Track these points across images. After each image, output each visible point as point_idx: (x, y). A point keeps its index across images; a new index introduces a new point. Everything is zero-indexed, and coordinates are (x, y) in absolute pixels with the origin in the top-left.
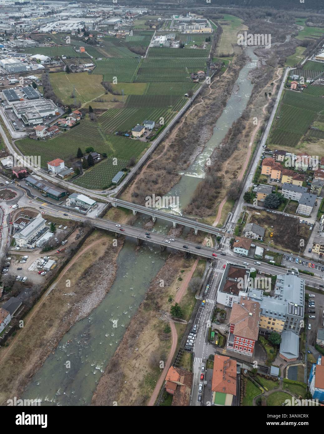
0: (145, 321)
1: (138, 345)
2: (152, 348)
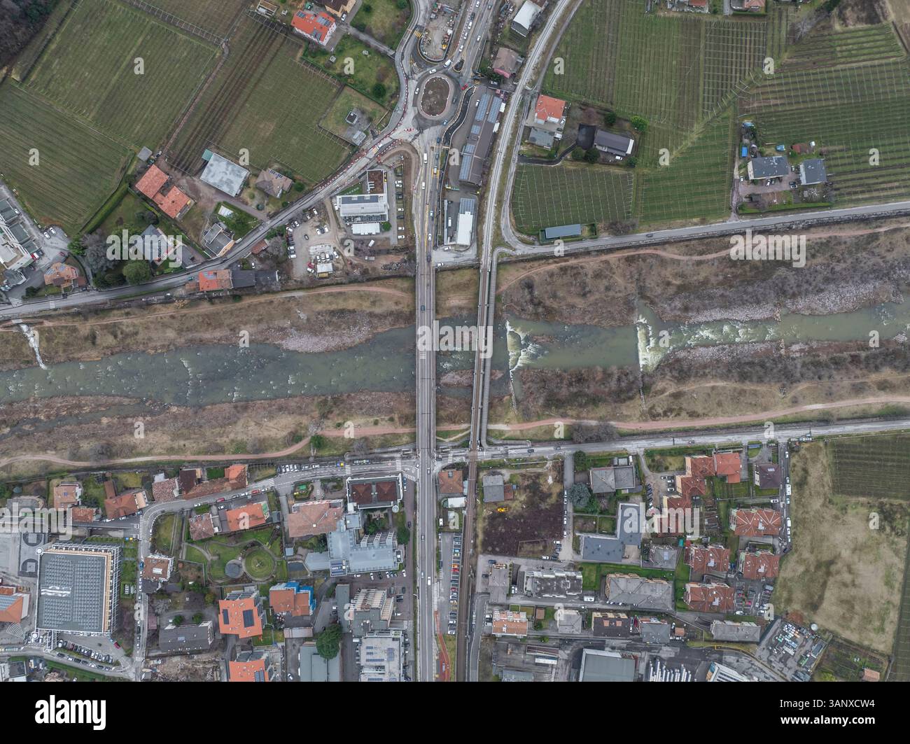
0: (302, 411)
1: (271, 417)
2: (273, 433)
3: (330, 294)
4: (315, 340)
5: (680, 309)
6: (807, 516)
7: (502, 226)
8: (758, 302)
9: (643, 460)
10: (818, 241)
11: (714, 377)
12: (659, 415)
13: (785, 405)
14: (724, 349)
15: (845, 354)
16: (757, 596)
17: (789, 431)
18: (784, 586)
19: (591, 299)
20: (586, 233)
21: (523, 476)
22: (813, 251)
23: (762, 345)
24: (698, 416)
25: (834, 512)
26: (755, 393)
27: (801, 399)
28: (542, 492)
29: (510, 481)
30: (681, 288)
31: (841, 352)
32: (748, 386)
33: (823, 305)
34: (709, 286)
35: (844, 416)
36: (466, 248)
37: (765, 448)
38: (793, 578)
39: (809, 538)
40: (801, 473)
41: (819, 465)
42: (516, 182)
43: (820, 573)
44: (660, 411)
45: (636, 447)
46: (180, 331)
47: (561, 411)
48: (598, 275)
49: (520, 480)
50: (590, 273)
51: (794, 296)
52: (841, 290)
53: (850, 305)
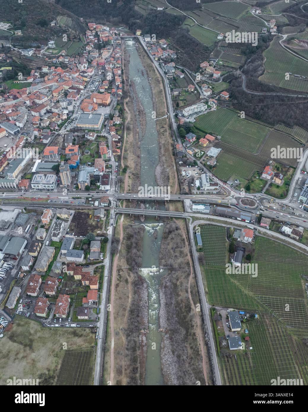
0: (135, 169)
2: (129, 162)
3: (175, 175)
4: (159, 173)
5: (166, 285)
6: (58, 336)
7: (200, 221)
8: (168, 319)
9: (100, 264)
10: (200, 350)
11: (133, 298)
12: (119, 272)
13: (116, 328)
14: (146, 303)
15: (138, 365)
16: (26, 310)
17: (102, 328)
18: (26, 323)
19: (172, 251)
20: (199, 247)
21: (102, 224)
22: (194, 347)
23: (146, 322)
24: (116, 288)
25: (56, 350)
26: (124, 315)
27: (118, 337)
28: (95, 229)
29: (101, 220)
30: (175, 285)
31: (140, 363)
32: (127, 314)
33: (165, 354)
34: (176, 297)
35: (106, 358)
36: (191, 209)
37: (96, 316)
38: (29, 327)
39: (47, 336)
40: (80, 333)
41: (82, 343)
42: (218, 226)
43: (27, 341)
44: (121, 273)
45: (107, 262)
46: (164, 144)
47: (126, 238)
48: (181, 252)
49: (101, 222)
50: (182, 249)
51: (171, 338)
52: (174, 364)
53: (165, 370)
